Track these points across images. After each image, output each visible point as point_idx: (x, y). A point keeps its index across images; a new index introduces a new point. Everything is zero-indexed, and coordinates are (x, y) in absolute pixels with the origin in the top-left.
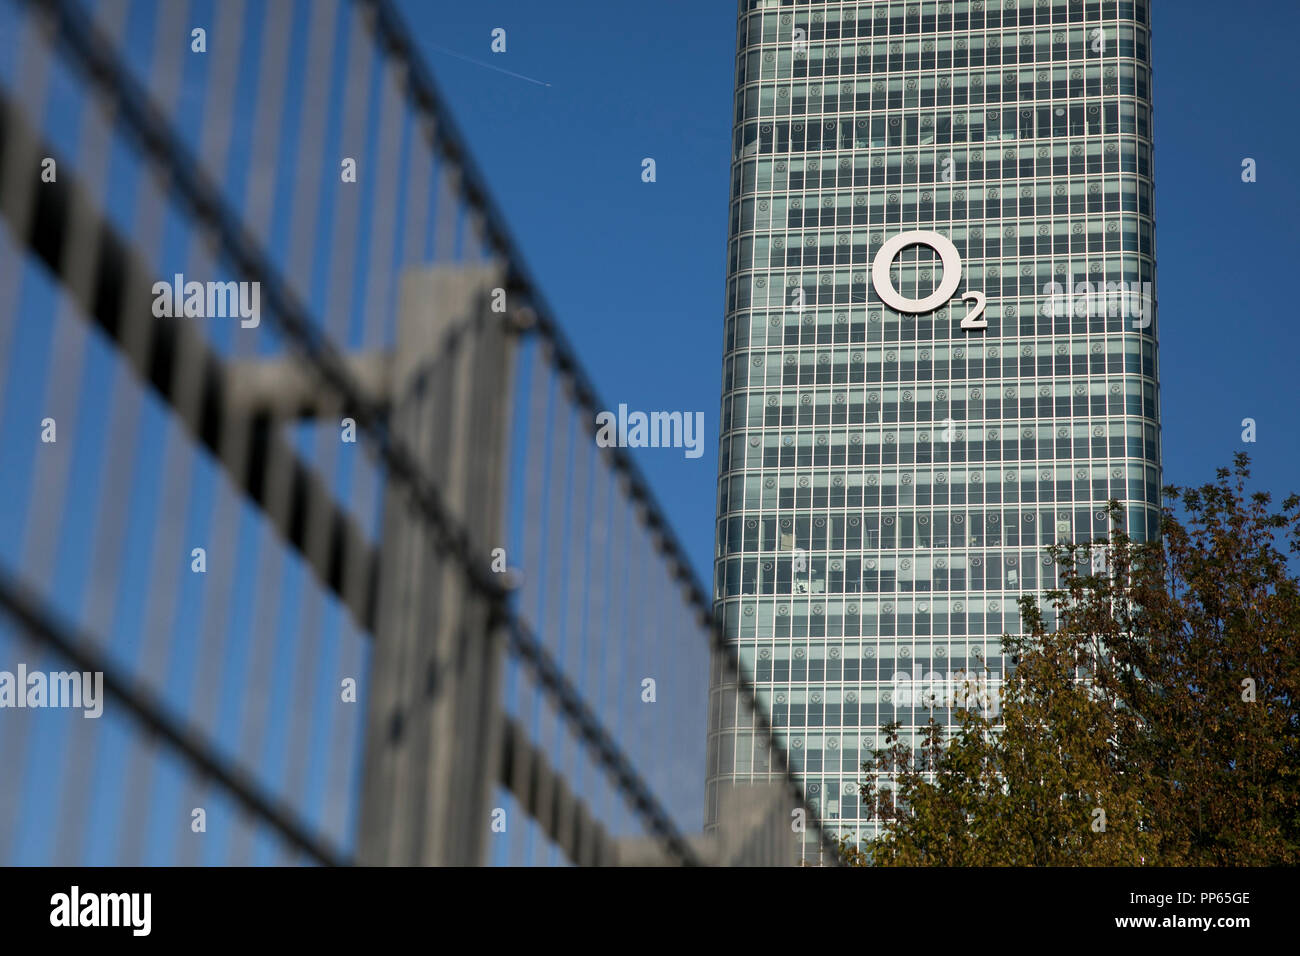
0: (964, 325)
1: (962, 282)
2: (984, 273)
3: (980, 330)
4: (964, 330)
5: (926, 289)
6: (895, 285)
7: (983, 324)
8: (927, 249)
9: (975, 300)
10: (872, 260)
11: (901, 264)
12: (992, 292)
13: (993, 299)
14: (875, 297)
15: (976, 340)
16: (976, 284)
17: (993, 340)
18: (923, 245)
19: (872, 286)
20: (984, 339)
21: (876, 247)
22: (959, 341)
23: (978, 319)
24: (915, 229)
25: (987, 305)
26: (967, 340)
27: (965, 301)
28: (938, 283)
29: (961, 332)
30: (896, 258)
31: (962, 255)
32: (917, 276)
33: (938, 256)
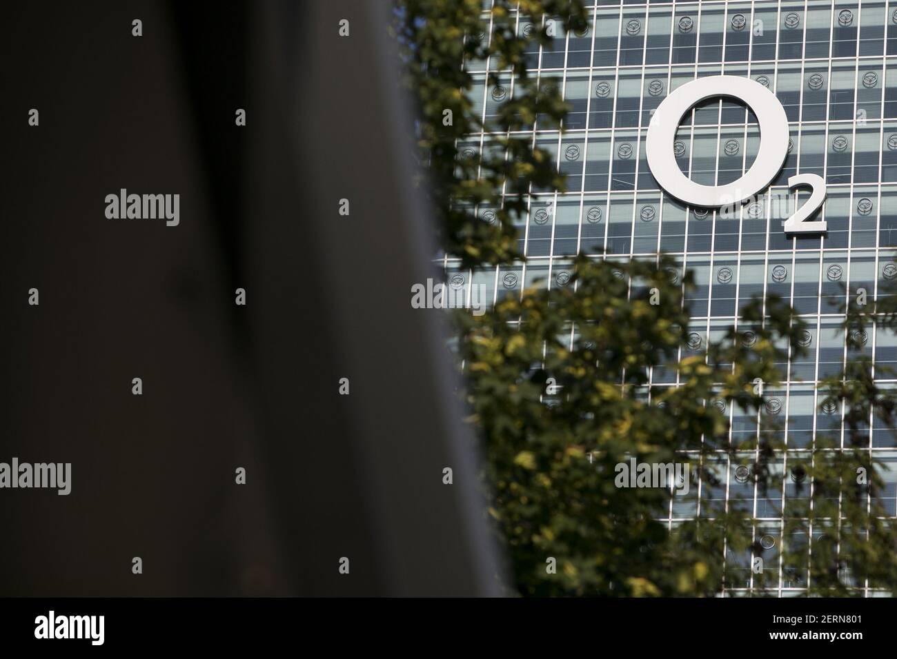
0: (789, 227)
1: (789, 159)
2: (825, 145)
3: (814, 236)
4: (790, 236)
5: (731, 169)
6: (682, 163)
7: (820, 226)
8: (735, 106)
9: (808, 188)
10: (646, 123)
11: (692, 129)
12: (837, 176)
13: (838, 188)
14: (650, 181)
15: (808, 254)
16: (812, 163)
17: (835, 253)
18: (729, 99)
19: (644, 163)
20: (822, 252)
21: (654, 101)
22: (780, 255)
23: (813, 217)
24: (719, 73)
25: (828, 196)
26: (794, 253)
27: (793, 189)
28: (751, 160)
29: (785, 239)
30: (685, 119)
31: (792, 115)
32: (717, 149)
33: (753, 118)
